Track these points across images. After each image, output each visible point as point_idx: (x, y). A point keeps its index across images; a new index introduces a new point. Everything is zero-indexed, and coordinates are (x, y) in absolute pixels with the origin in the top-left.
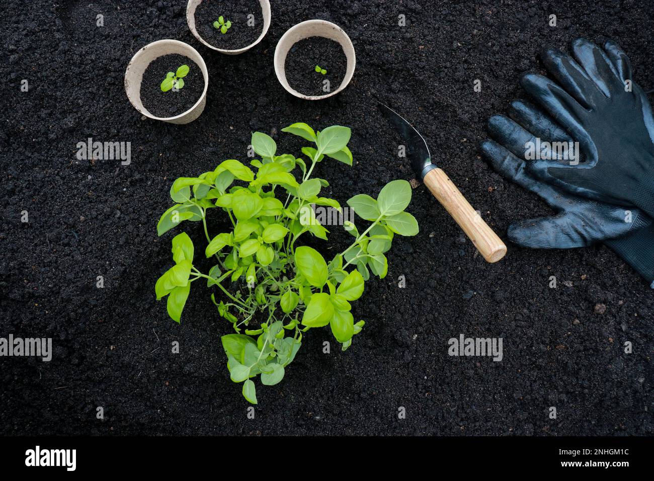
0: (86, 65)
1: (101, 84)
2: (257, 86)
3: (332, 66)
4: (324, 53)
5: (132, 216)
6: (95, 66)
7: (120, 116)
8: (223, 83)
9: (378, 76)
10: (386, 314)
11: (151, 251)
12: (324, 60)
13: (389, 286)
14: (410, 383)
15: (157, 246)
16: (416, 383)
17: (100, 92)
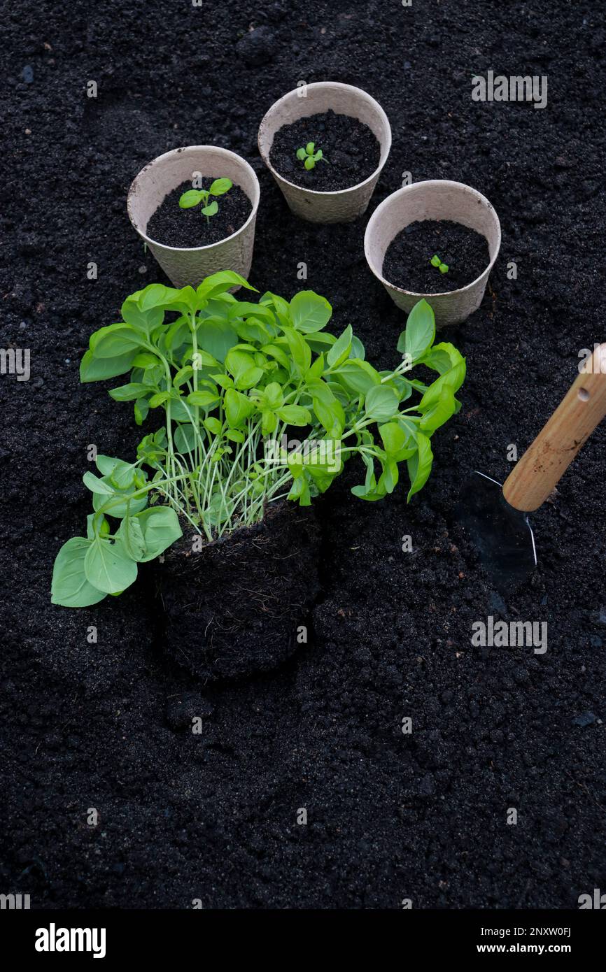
0: (93, 175)
1: (101, 208)
2: (336, 276)
3: (462, 268)
4: (455, 243)
5: (58, 393)
6: (103, 181)
7: (108, 259)
8: (284, 257)
9: (540, 323)
10: (412, 692)
11: (63, 447)
12: (452, 255)
13: (435, 645)
14: (415, 841)
15: (75, 445)
16: (428, 848)
17: (95, 219)
